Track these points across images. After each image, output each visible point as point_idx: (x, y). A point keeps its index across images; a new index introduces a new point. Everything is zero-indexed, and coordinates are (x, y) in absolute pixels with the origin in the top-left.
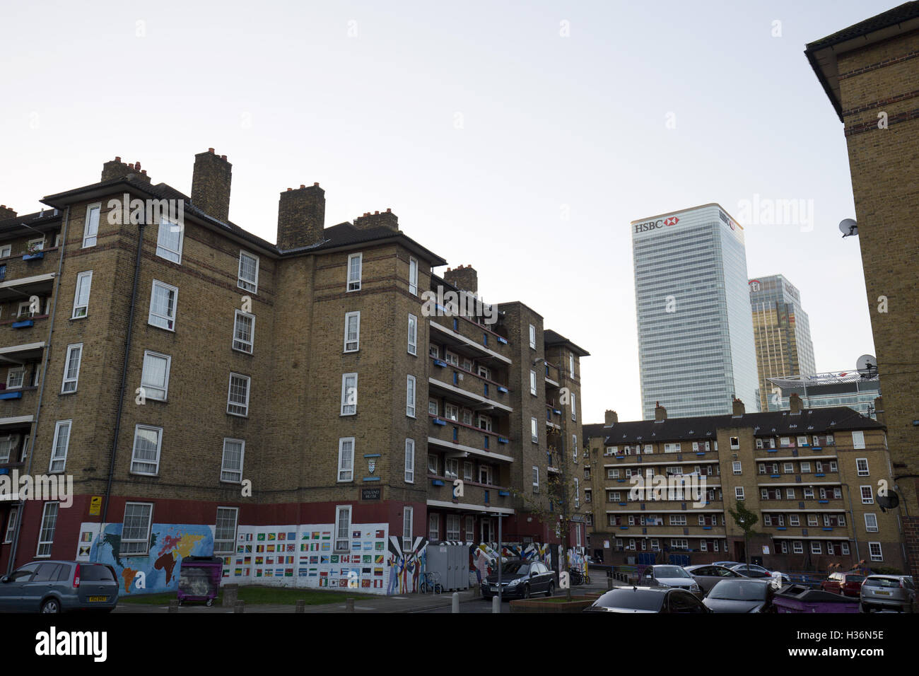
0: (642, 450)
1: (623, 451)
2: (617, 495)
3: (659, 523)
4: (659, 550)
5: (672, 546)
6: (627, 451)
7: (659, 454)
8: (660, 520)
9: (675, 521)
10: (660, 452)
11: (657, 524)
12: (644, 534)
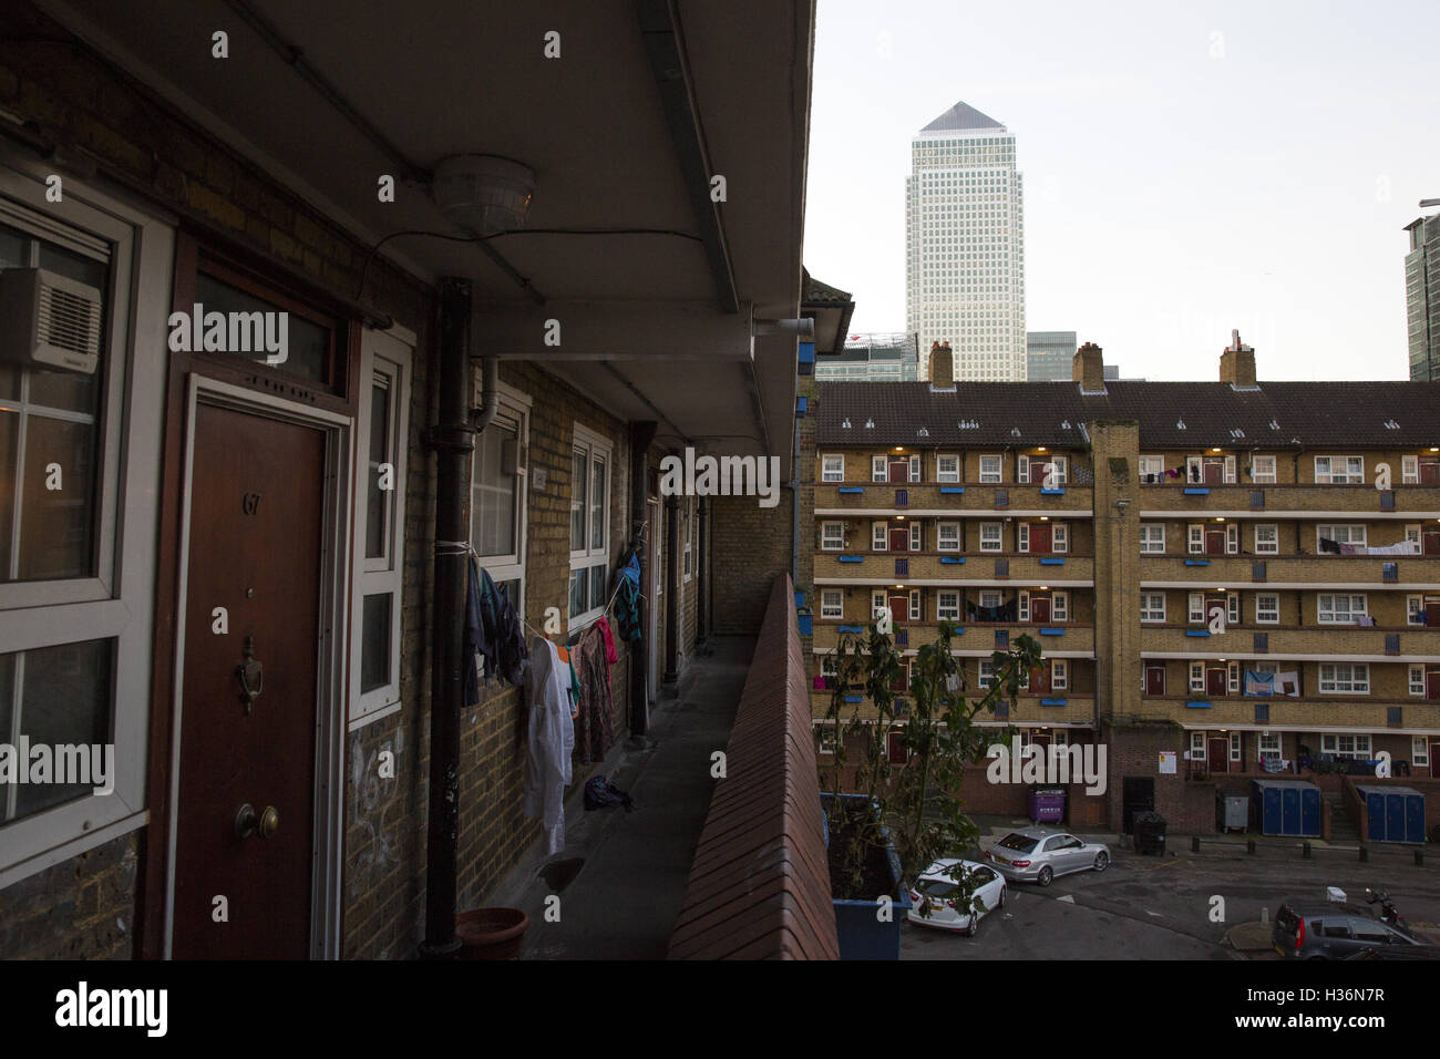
0: (1244, 471)
1: (1183, 470)
2: (1157, 603)
3: (1288, 687)
4: (1285, 763)
5: (1324, 751)
6: (1195, 470)
7: (1296, 486)
8: (1292, 677)
9: (1335, 681)
10: (1301, 480)
11: (1278, 688)
12: (1257, 723)
